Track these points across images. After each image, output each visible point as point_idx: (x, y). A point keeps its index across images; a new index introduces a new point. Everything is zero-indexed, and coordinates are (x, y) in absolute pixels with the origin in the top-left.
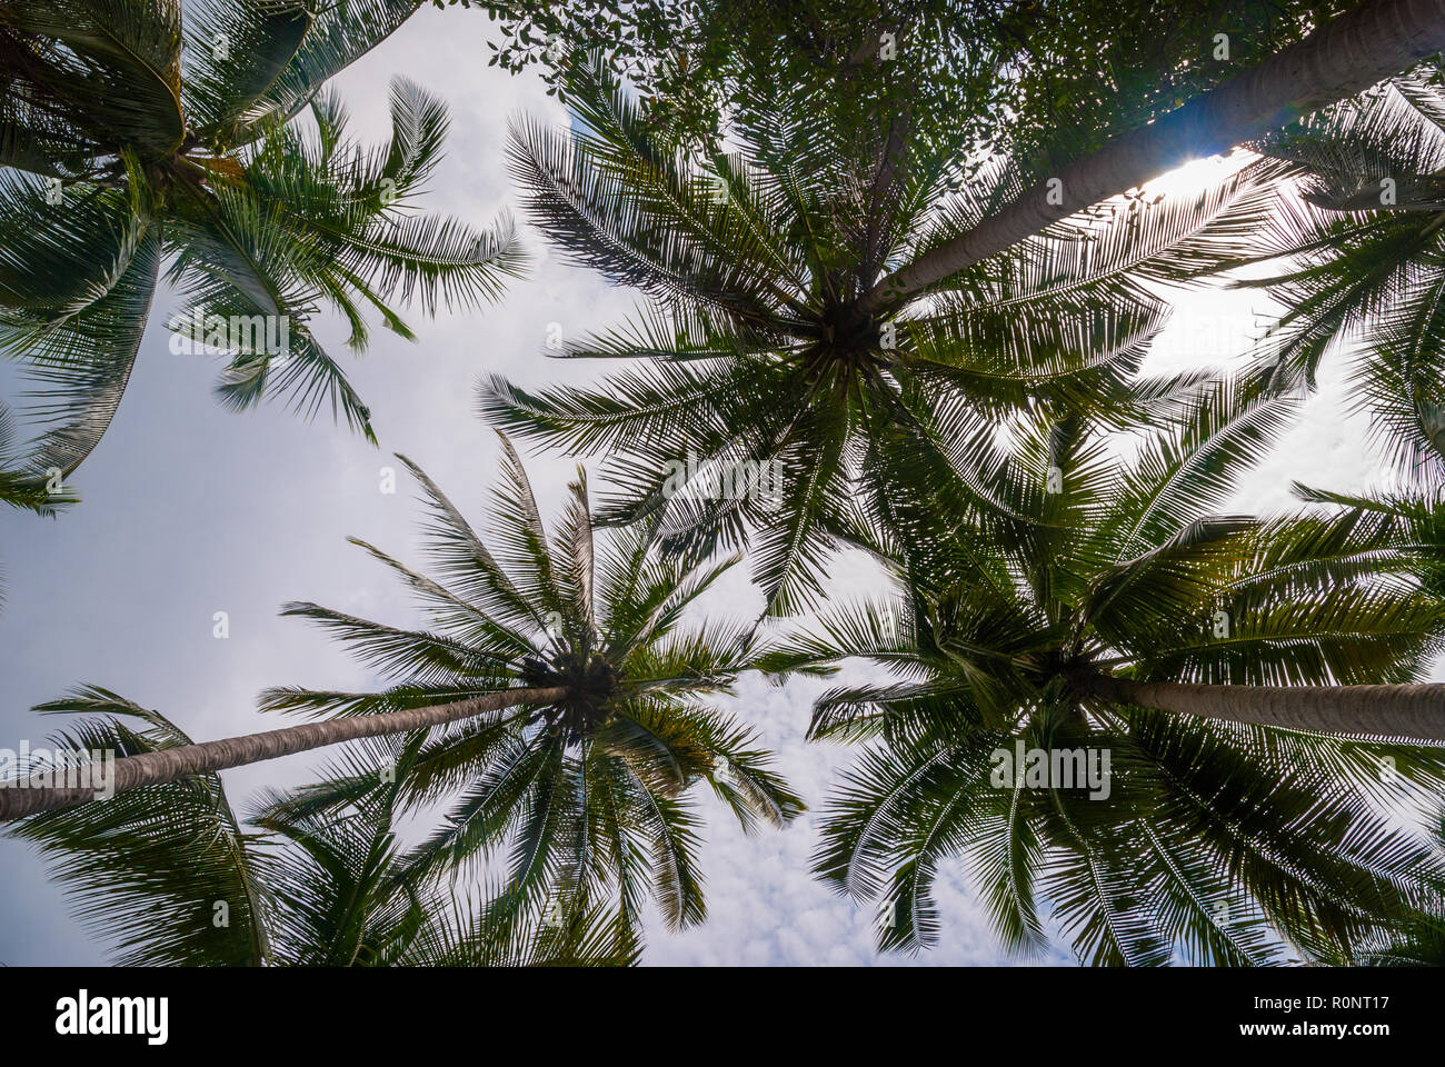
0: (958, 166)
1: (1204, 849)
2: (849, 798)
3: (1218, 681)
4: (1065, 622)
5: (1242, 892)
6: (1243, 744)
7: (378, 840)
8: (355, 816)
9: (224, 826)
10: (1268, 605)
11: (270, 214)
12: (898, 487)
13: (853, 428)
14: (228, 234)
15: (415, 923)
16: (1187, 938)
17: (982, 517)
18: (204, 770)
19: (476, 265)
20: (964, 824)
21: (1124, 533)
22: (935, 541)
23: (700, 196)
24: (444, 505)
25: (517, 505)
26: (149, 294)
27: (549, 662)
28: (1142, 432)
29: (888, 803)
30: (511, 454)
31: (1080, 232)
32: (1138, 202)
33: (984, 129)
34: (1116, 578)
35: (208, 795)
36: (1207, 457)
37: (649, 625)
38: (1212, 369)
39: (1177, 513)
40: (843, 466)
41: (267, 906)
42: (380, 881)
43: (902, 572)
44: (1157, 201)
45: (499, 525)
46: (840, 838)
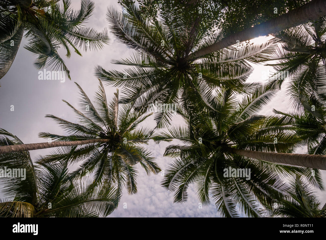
0: (210, 30)
1: (246, 185)
2: (171, 169)
3: (253, 150)
4: (223, 135)
5: (252, 194)
6: (256, 164)
7: (64, 169)
8: (59, 164)
9: (30, 163)
10: (265, 135)
11: (51, 23)
12: (189, 101)
13: (180, 87)
14: (40, 28)
15: (71, 188)
16: (239, 203)
17: (207, 110)
18: (26, 150)
19: (97, 40)
20: (196, 177)
21: (237, 116)
22: (196, 114)
23: (151, 30)
24: (85, 95)
25: (102, 97)
26: (20, 40)
27: (106, 133)
28: (244, 95)
29: (179, 171)
30: (101, 85)
31: (235, 49)
32: (248, 44)
33: (217, 23)
34: (235, 126)
35: (26, 156)
36: (257, 102)
37: (129, 127)
38: (260, 83)
39: (249, 113)
40: (177, 95)
41: (38, 181)
42: (64, 178)
43: (188, 121)
44: (252, 44)
45: (97, 101)
46: (168, 178)
